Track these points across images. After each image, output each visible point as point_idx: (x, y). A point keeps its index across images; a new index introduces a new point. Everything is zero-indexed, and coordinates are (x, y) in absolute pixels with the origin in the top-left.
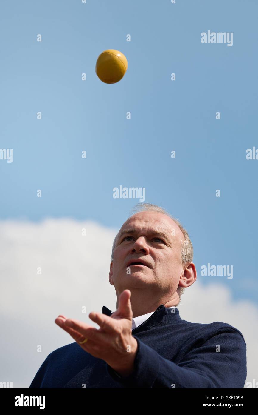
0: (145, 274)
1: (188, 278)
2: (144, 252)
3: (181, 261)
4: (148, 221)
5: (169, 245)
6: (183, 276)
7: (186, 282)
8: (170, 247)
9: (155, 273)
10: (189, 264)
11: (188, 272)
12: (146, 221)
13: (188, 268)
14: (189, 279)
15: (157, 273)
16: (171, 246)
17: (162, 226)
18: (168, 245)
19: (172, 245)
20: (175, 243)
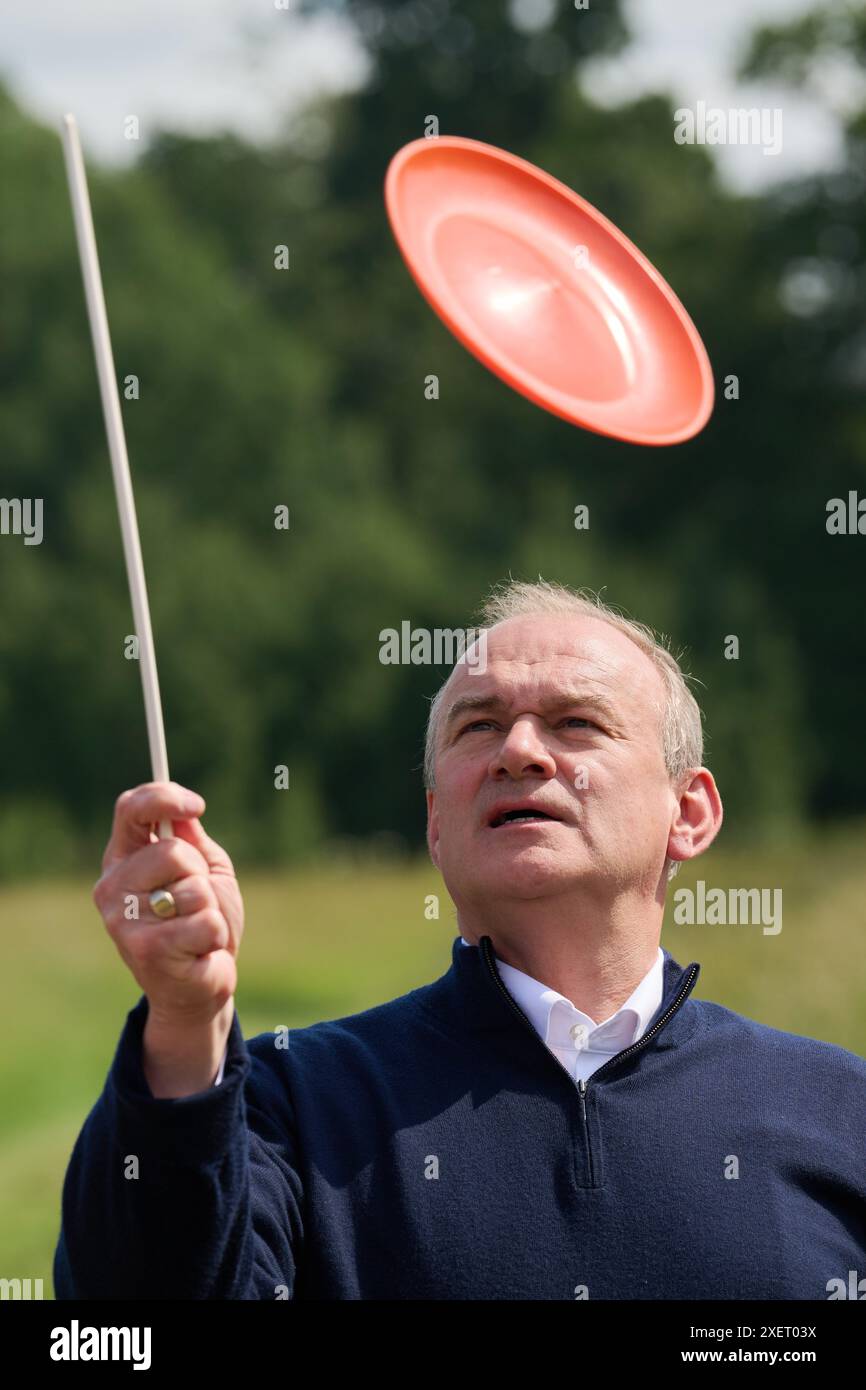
0: (554, 849)
1: (695, 824)
2: (538, 771)
3: (665, 773)
4: (538, 659)
5: (619, 733)
6: (678, 824)
7: (691, 840)
8: (623, 737)
9: (588, 840)
10: (691, 775)
11: (693, 802)
12: (532, 663)
13: (692, 788)
14: (700, 829)
15: (594, 838)
16: (623, 733)
17: (587, 670)
18: (614, 734)
19: (629, 731)
20: (637, 720)
